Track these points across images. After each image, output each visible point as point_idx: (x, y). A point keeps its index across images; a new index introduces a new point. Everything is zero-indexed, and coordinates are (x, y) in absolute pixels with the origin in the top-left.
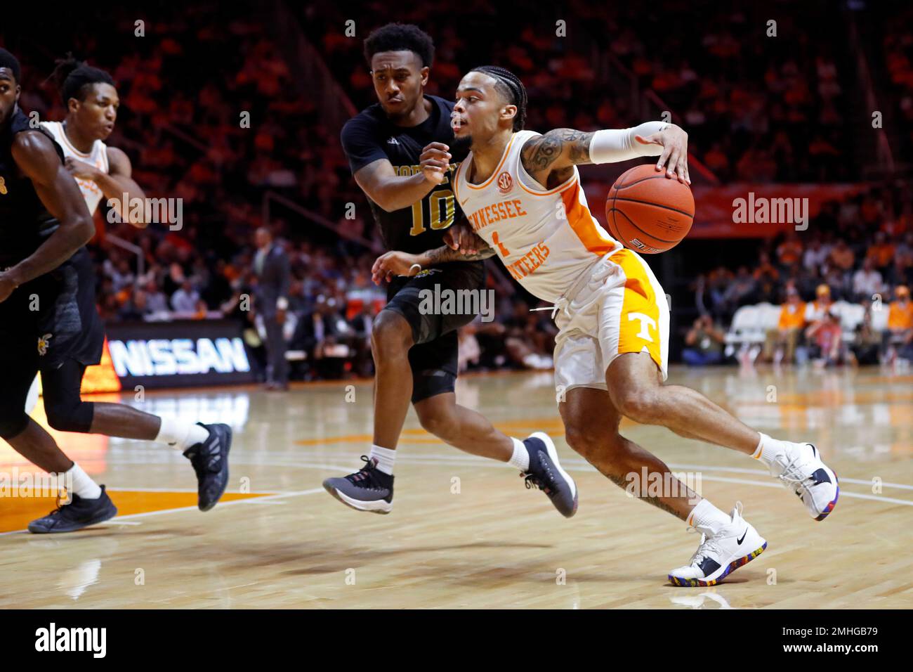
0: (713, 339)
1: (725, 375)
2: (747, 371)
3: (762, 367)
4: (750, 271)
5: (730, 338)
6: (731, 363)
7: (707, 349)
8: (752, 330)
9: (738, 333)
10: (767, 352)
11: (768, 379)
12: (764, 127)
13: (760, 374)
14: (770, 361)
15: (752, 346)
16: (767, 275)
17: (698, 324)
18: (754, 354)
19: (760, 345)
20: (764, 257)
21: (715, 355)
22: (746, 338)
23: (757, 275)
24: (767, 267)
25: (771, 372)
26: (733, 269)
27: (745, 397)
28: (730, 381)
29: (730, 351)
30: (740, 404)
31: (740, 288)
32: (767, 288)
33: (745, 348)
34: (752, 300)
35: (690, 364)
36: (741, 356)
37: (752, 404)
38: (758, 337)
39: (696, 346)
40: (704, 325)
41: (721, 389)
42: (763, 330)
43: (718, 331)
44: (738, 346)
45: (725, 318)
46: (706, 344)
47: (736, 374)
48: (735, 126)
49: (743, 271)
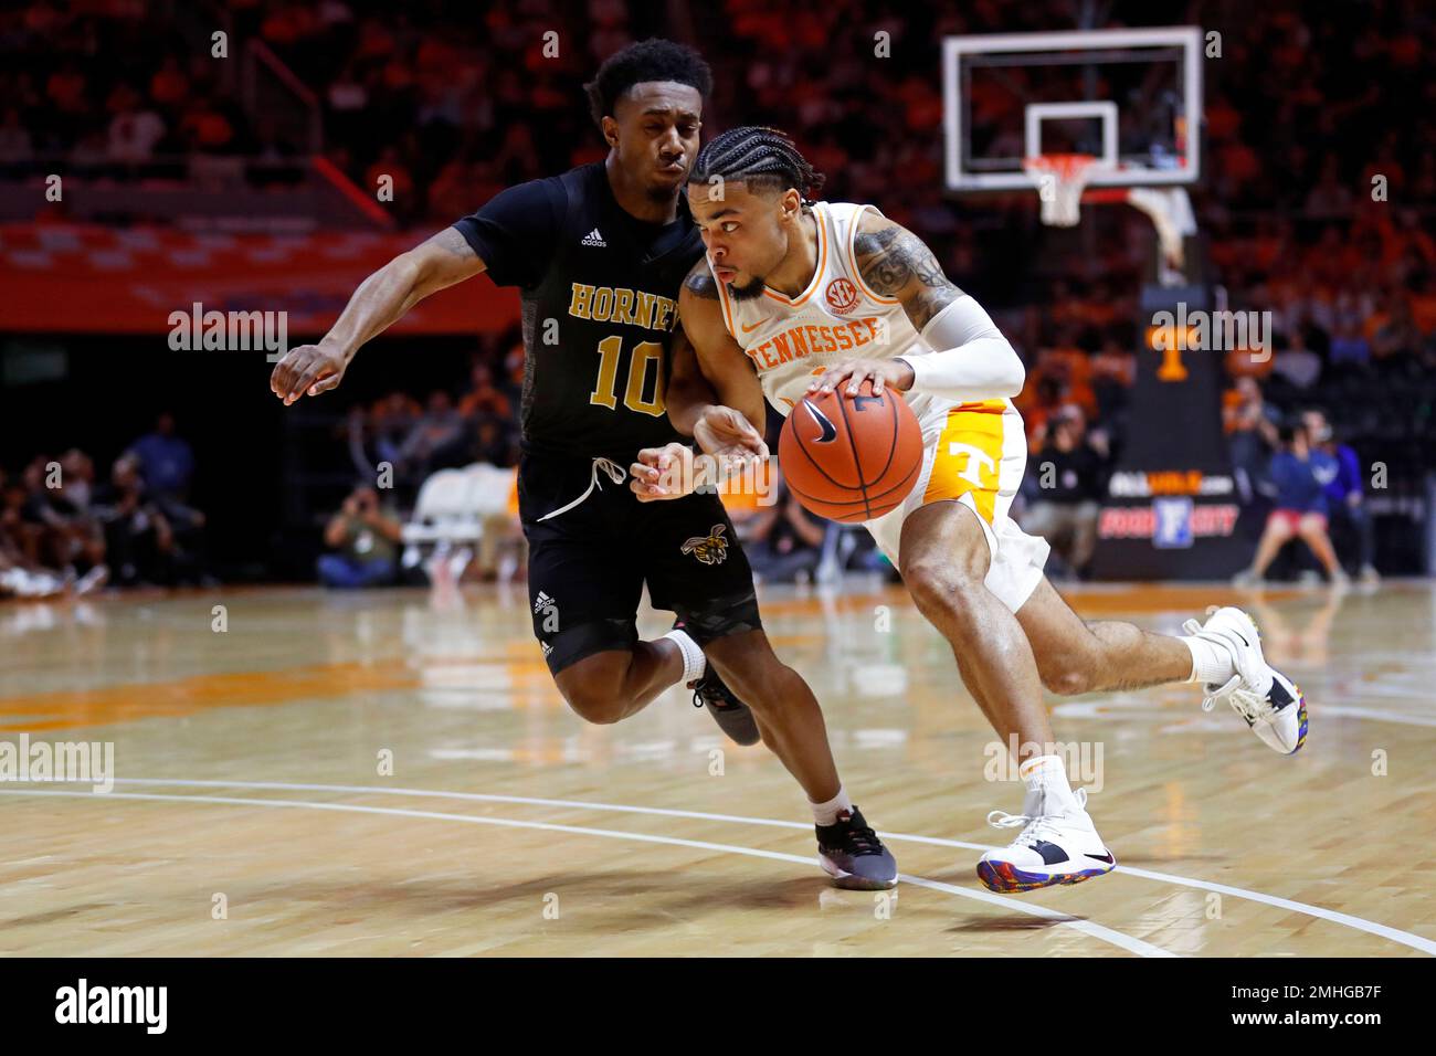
0: (379, 533)
1: (399, 605)
2: (446, 597)
3: (475, 589)
4: (455, 402)
5: (413, 532)
6: (415, 581)
7: (366, 554)
8: (456, 517)
9: (428, 523)
10: (485, 561)
11: (487, 613)
12: (484, 117)
13: (471, 603)
14: (490, 577)
15: (456, 547)
16: (486, 407)
17: (351, 506)
18: (458, 564)
19: (472, 545)
20: (481, 373)
21: (383, 566)
22: (444, 531)
23: (467, 407)
24: (487, 392)
25: (493, 599)
26: (420, 397)
27: (443, 649)
28: (412, 617)
29: (411, 558)
30: (430, 662)
31: (433, 433)
32: (487, 434)
33: (443, 549)
34: (456, 457)
35: (333, 584)
36: (433, 567)
37: (453, 662)
38: (468, 530)
39: (345, 549)
40: (363, 506)
41: (393, 634)
42: (477, 516)
43: (391, 519)
44: (427, 547)
45: (405, 496)
46: (365, 544)
47: (423, 604)
48: (426, 115)
49: (439, 400)
